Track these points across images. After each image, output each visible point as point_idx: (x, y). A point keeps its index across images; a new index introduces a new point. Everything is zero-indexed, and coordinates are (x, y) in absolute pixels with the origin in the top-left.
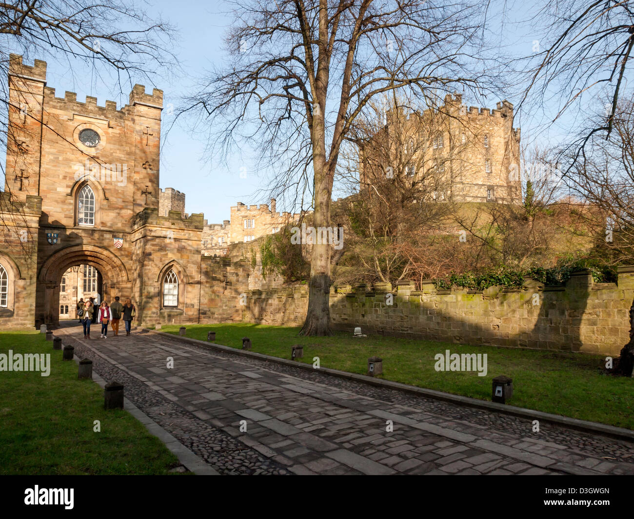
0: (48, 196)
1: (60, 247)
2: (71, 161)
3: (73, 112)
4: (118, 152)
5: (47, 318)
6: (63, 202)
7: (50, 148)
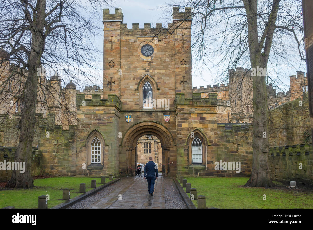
0: (126, 92)
1: (132, 124)
2: (137, 67)
3: (137, 36)
4: (164, 56)
5: (127, 170)
6: (134, 95)
7: (125, 62)
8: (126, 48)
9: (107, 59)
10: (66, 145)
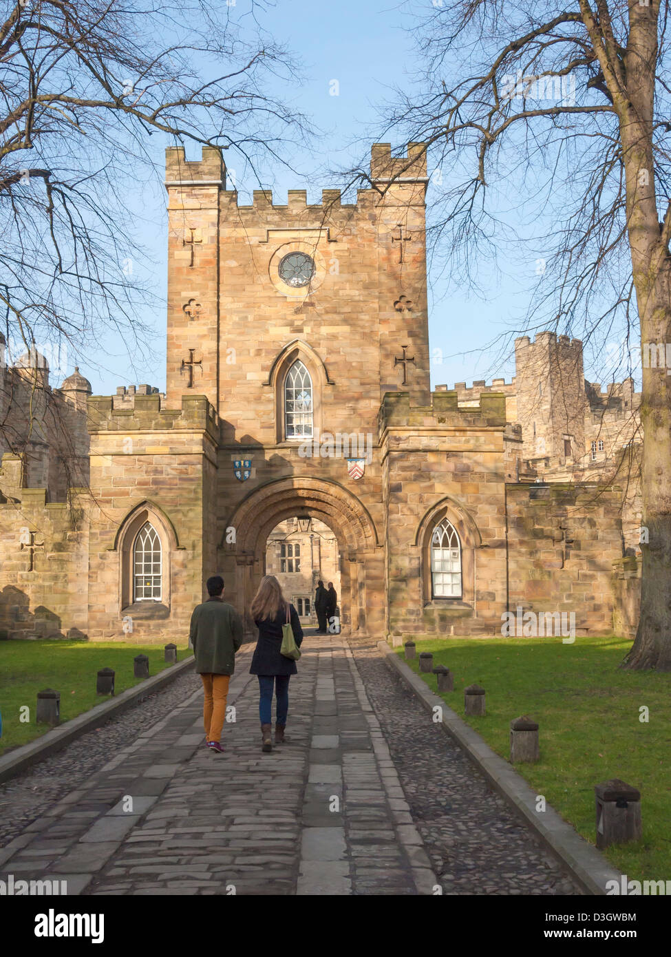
0: (234, 390)
1: (256, 485)
2: (269, 319)
3: (268, 227)
4: (348, 285)
6: (258, 399)
7: (232, 303)
8: (233, 264)
9: (179, 293)
10: (59, 547)
